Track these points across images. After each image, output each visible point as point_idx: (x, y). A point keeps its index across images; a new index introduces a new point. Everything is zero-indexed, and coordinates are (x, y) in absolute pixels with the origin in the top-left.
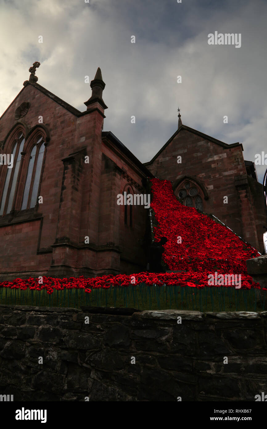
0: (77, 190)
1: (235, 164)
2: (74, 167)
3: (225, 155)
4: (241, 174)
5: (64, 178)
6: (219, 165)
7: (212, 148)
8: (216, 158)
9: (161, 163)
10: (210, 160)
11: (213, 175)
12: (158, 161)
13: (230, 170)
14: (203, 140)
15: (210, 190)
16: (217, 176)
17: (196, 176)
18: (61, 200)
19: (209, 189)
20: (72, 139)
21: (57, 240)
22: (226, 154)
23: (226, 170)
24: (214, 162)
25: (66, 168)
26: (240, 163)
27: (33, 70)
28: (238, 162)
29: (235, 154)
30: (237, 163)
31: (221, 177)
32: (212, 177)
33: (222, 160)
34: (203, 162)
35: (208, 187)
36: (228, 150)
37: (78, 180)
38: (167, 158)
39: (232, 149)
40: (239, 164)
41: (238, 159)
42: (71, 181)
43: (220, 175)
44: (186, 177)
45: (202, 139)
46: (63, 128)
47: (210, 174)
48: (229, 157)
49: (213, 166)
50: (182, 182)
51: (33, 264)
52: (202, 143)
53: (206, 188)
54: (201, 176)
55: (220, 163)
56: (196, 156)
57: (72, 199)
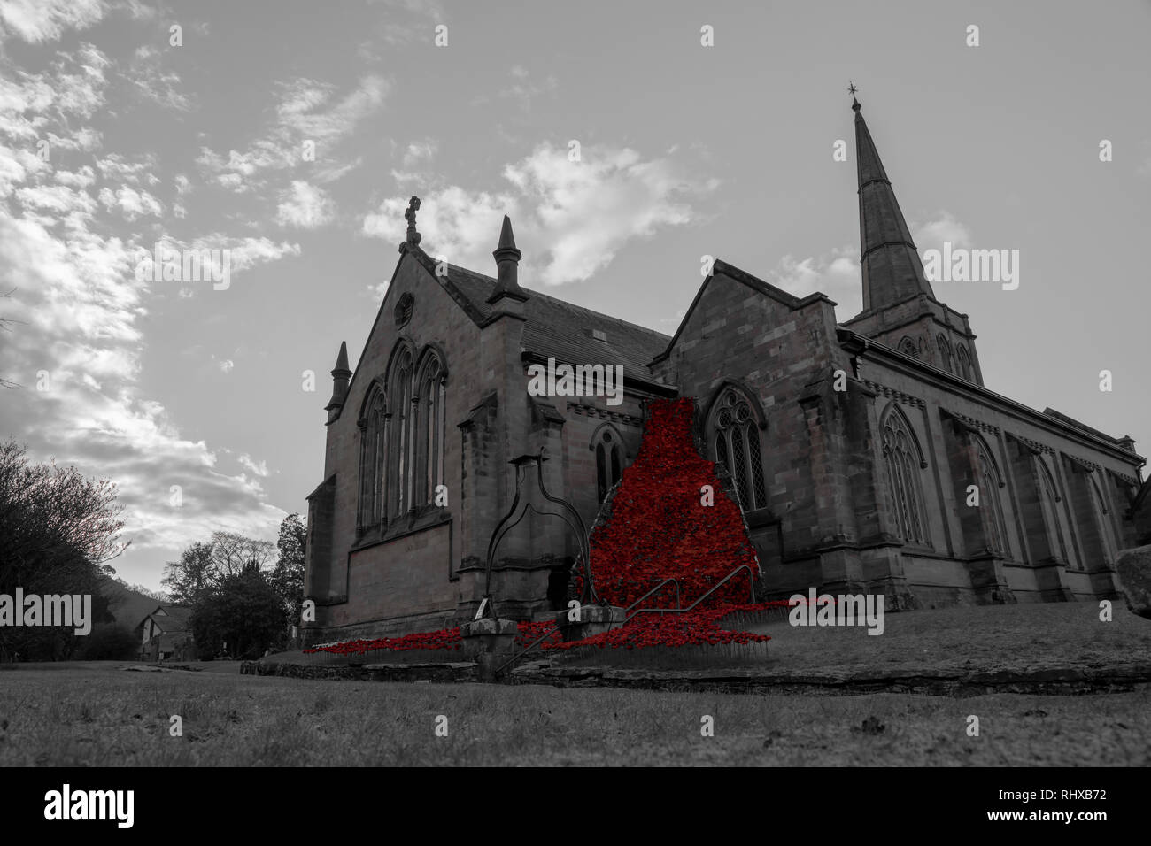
0: (484, 474)
1: (811, 344)
2: (474, 437)
3: (791, 326)
4: (822, 367)
5: (463, 457)
6: (782, 349)
7: (769, 310)
8: (777, 333)
9: (683, 353)
10: (767, 339)
11: (774, 373)
12: (678, 349)
13: (803, 359)
14: (754, 294)
15: (768, 408)
16: (781, 375)
17: (743, 378)
18: (463, 497)
19: (767, 406)
20: (477, 373)
21: (463, 561)
22: (794, 322)
23: (794, 362)
24: (773, 343)
25: (464, 440)
26: (820, 342)
27: (410, 215)
28: (816, 339)
29: (810, 320)
30: (815, 342)
31: (787, 376)
32: (772, 379)
33: (787, 338)
34: (755, 346)
35: (765, 400)
36: (798, 312)
37: (486, 456)
38: (693, 343)
39: (806, 310)
40: (818, 345)
41: (816, 332)
42: (473, 463)
43: (786, 372)
44: (725, 384)
45: (751, 290)
46: (463, 352)
47: (768, 372)
48: (800, 330)
49: (773, 352)
50: (722, 394)
51: (446, 598)
52: (753, 301)
53: (761, 403)
54: (753, 378)
55: (785, 345)
56: (742, 333)
57: (477, 493)
